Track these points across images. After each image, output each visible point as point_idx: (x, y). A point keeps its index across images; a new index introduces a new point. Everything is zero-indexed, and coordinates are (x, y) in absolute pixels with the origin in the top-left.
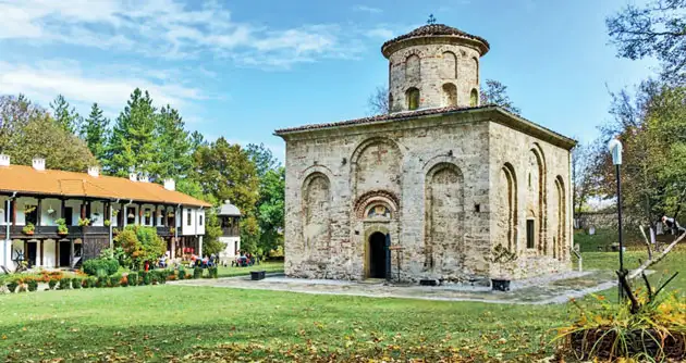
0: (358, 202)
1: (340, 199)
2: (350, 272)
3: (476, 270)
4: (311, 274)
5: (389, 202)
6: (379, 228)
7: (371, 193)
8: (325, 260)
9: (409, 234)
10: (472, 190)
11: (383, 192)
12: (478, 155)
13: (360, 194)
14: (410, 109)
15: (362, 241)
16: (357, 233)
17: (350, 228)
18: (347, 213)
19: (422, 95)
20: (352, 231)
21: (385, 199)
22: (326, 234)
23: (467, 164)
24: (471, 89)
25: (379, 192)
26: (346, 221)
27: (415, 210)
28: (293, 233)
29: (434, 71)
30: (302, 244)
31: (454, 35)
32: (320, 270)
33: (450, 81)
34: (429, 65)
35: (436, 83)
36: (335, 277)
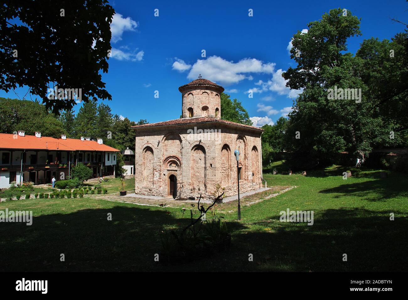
0: (165, 161)
1: (158, 159)
2: (162, 193)
3: (211, 193)
4: (146, 193)
5: (177, 161)
6: (173, 173)
7: (170, 157)
8: (152, 187)
9: (185, 177)
10: (209, 157)
11: (175, 157)
13: (166, 157)
14: (190, 117)
15: (167, 178)
17: (162, 172)
18: (160, 166)
19: (194, 111)
20: (162, 174)
21: (175, 160)
22: (152, 175)
23: (207, 146)
24: (215, 108)
25: (173, 157)
26: (159, 169)
27: (187, 165)
28: (139, 174)
29: (199, 100)
30: (142, 179)
31: (207, 85)
32: (150, 192)
33: (206, 105)
34: (197, 98)
35: (200, 106)
36: (156, 195)
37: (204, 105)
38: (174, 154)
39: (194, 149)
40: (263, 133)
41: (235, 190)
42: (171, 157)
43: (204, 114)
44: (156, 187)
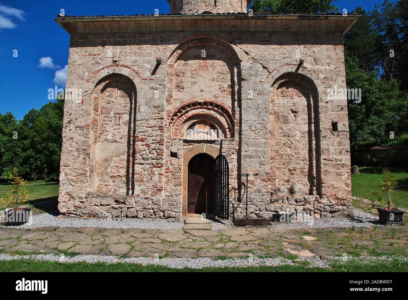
0: (175, 115)
1: (152, 110)
2: (164, 207)
3: (338, 199)
4: (102, 210)
5: (219, 116)
6: (205, 148)
7: (195, 105)
9: (250, 157)
10: (329, 105)
11: (211, 104)
12: (332, 67)
13: (178, 105)
15: (181, 164)
16: (174, 155)
17: (164, 148)
18: (161, 128)
20: (166, 153)
21: (212, 112)
22: (125, 156)
23: (322, 76)
25: (205, 104)
26: (158, 138)
27: (259, 126)
28: (76, 154)
30: (88, 169)
32: (116, 206)
36: (141, 215)
38: (208, 98)
39: (276, 85)
42: (199, 104)
44: (143, 191)
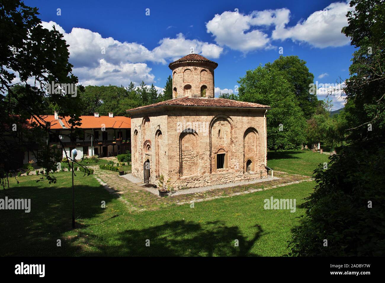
0: (144, 145)
1: (140, 143)
6: (148, 157)
9: (153, 163)
10: (164, 144)
13: (145, 141)
14: (176, 97)
19: (177, 91)
21: (149, 144)
23: (163, 131)
24: (201, 86)
26: (141, 153)
27: (153, 151)
28: (133, 155)
29: (181, 79)
31: (188, 61)
32: (138, 173)
33: (188, 84)
34: (179, 77)
35: (182, 85)
36: (140, 177)
37: (186, 84)
38: (148, 139)
39: (157, 135)
40: (267, 110)
41: (206, 181)
42: (148, 141)
43: (189, 94)
44: (140, 170)
